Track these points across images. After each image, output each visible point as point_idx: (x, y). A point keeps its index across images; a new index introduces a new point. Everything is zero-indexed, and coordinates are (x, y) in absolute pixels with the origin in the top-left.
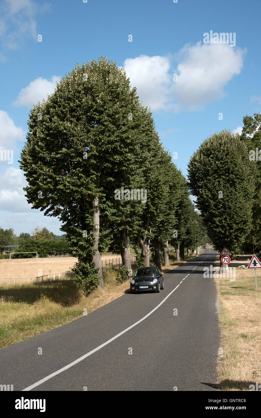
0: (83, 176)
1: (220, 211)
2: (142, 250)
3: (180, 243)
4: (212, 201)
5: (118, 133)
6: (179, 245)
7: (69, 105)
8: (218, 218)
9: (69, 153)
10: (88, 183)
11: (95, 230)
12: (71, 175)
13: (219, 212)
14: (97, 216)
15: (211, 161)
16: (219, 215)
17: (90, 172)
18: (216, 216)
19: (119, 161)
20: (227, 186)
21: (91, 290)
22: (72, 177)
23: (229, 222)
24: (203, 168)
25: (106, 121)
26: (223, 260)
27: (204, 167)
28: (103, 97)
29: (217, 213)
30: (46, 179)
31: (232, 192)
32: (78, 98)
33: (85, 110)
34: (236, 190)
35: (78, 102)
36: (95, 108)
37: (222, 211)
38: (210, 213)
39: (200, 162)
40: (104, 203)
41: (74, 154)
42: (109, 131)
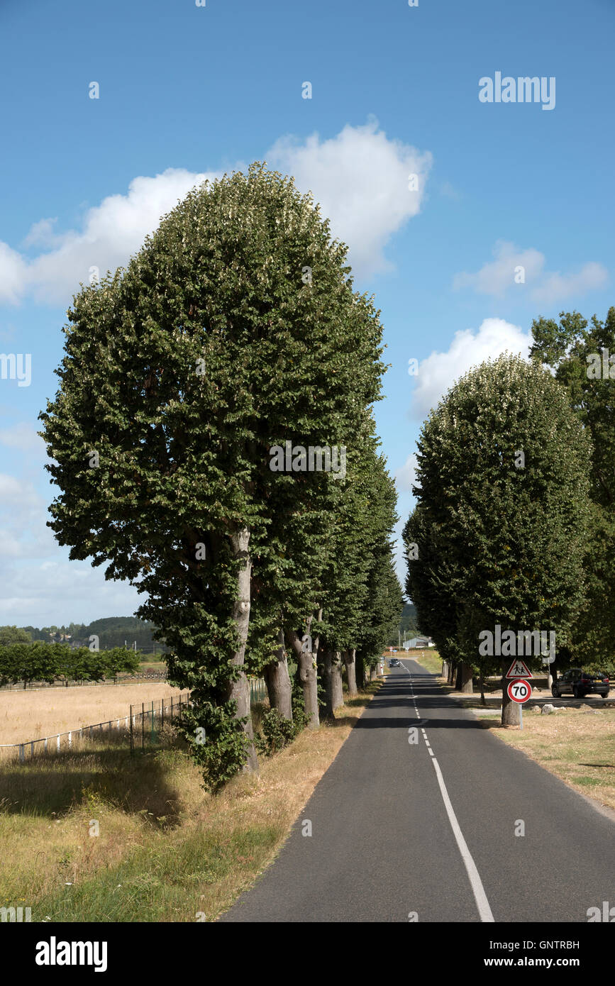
0: (218, 473)
1: (505, 562)
2: (299, 667)
3: (359, 646)
4: (483, 539)
5: (311, 360)
6: (355, 651)
7: (183, 287)
8: (500, 582)
9: (185, 412)
10: (233, 491)
11: (240, 614)
12: (187, 469)
13: (503, 566)
14: (245, 576)
15: (480, 434)
16: (503, 574)
17: (235, 461)
18: (495, 576)
19: (311, 430)
20: (523, 497)
21: (228, 775)
22: (189, 475)
23: (530, 592)
24: (458, 451)
25: (280, 330)
26: (513, 690)
27: (462, 447)
28: (271, 268)
29: (499, 569)
30: (120, 481)
31: (535, 512)
32: (207, 269)
33: (225, 300)
34: (545, 509)
35: (207, 280)
36: (251, 295)
37: (510, 563)
38: (481, 569)
39: (451, 436)
40: (263, 542)
41: (197, 416)
42: (288, 354)
